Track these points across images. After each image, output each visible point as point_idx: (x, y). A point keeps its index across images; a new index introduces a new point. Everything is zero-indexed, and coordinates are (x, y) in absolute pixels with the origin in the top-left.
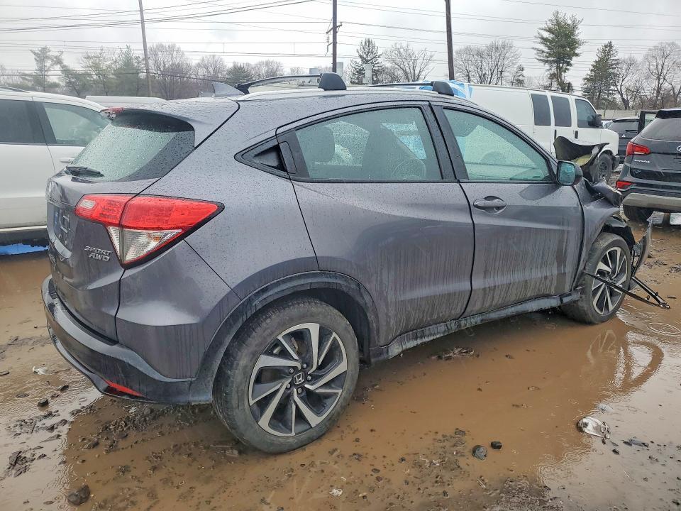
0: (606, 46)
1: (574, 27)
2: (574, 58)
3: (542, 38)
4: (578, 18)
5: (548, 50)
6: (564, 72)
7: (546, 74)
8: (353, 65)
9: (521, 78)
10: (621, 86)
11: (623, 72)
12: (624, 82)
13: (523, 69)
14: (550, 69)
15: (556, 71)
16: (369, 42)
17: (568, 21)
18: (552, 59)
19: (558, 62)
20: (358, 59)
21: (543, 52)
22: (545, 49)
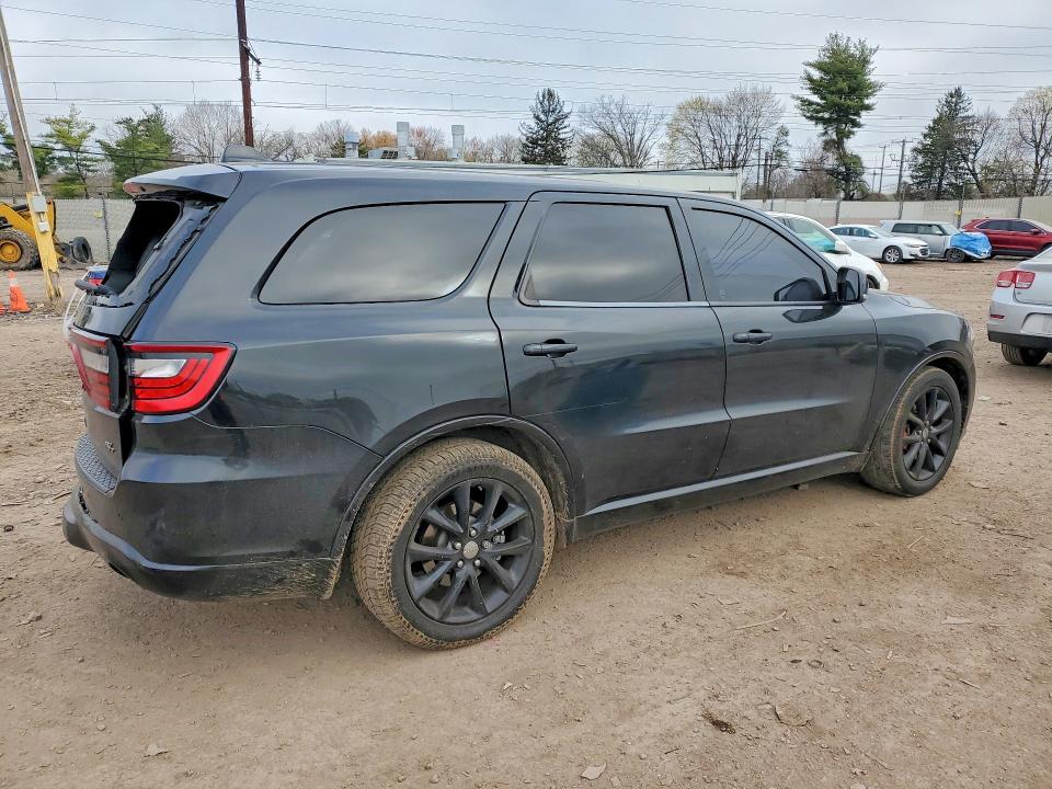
1: (865, 61)
3: (810, 79)
4: (870, 44)
5: (818, 100)
6: (848, 137)
7: (818, 142)
8: (524, 132)
9: (784, 148)
10: (974, 161)
11: (977, 138)
12: (979, 154)
13: (786, 134)
14: (826, 133)
15: (834, 137)
16: (551, 95)
17: (852, 50)
18: (826, 115)
19: (838, 121)
20: (532, 123)
21: (811, 103)
22: (815, 99)
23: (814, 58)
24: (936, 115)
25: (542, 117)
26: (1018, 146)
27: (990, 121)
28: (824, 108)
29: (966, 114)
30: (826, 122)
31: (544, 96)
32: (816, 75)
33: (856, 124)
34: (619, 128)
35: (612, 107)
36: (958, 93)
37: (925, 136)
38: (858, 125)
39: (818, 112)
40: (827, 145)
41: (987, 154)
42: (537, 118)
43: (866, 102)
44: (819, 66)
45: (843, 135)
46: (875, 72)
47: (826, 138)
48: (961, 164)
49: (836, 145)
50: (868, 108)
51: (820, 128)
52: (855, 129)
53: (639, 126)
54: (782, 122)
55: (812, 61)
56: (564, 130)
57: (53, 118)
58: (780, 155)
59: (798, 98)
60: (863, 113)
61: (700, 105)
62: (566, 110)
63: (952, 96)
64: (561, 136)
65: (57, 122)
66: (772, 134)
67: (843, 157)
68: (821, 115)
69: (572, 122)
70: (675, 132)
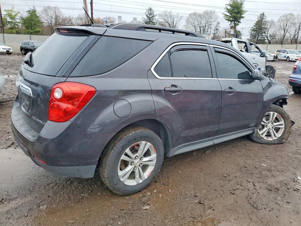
1: (242, 4)
2: (242, 19)
3: (227, 9)
5: (229, 15)
6: (237, 26)
7: (229, 26)
8: (143, 20)
9: (218, 28)
10: (267, 33)
11: (268, 27)
12: (269, 32)
13: (219, 24)
15: (233, 25)
16: (151, 9)
18: (231, 19)
19: (234, 21)
20: (146, 17)
21: (227, 16)
22: (228, 14)
23: (228, 3)
24: (257, 20)
25: (149, 15)
26: (279, 30)
27: (272, 22)
28: (231, 17)
29: (265, 20)
30: (231, 21)
31: (149, 10)
32: (229, 7)
33: (239, 22)
34: (169, 20)
35: (168, 14)
36: (263, 14)
37: (254, 26)
38: (240, 22)
39: (229, 18)
40: (231, 27)
42: (147, 16)
44: (230, 5)
45: (236, 25)
47: (231, 25)
48: (264, 34)
49: (234, 28)
50: (243, 17)
51: (230, 22)
52: (239, 23)
53: (175, 19)
54: (218, 20)
55: (228, 4)
56: (155, 20)
57: (6, 9)
58: (217, 29)
59: (224, 14)
60: (241, 19)
61: (195, 14)
62: (155, 14)
63: (261, 15)
64: (154, 21)
65: (8, 11)
66: (215, 24)
67: (235, 31)
68: (230, 19)
69: (157, 17)
70: (188, 21)
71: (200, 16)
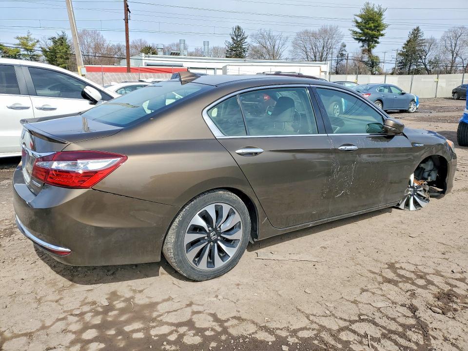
0: (415, 30)
1: (380, 15)
3: (357, 22)
4: (383, 7)
5: (361, 32)
6: (373, 48)
7: (360, 50)
8: (227, 45)
9: (344, 53)
10: (425, 59)
11: (426, 49)
12: (427, 56)
13: (345, 46)
14: (363, 46)
15: (367, 48)
16: (239, 28)
17: (376, 10)
18: (364, 38)
19: (369, 41)
20: (231, 41)
21: (357, 33)
22: (358, 30)
23: (359, 13)
24: (408, 39)
25: (235, 38)
26: (444, 52)
27: (432, 42)
28: (363, 35)
29: (421, 38)
30: (363, 41)
31: (236, 29)
32: (360, 20)
33: (377, 42)
34: (268, 43)
35: (265, 34)
36: (418, 29)
37: (404, 48)
39: (360, 36)
40: (364, 51)
41: (430, 56)
42: (233, 38)
43: (382, 32)
44: (361, 16)
45: (371, 47)
46: (385, 20)
47: (364, 48)
48: (419, 60)
49: (368, 51)
50: (382, 35)
51: (361, 44)
52: (376, 44)
53: (278, 42)
54: (343, 41)
56: (245, 44)
57: (20, 37)
58: (342, 55)
59: (351, 30)
60: (380, 37)
61: (306, 32)
62: (245, 35)
64: (244, 47)
65: (21, 38)
66: (339, 46)
67: (370, 56)
68: (362, 37)
69: (248, 40)
70: (295, 45)
71: (314, 35)
